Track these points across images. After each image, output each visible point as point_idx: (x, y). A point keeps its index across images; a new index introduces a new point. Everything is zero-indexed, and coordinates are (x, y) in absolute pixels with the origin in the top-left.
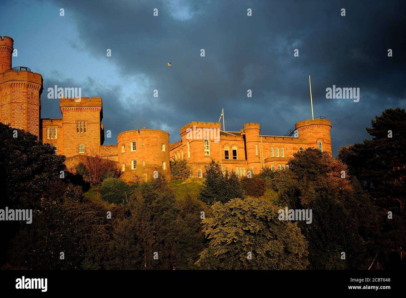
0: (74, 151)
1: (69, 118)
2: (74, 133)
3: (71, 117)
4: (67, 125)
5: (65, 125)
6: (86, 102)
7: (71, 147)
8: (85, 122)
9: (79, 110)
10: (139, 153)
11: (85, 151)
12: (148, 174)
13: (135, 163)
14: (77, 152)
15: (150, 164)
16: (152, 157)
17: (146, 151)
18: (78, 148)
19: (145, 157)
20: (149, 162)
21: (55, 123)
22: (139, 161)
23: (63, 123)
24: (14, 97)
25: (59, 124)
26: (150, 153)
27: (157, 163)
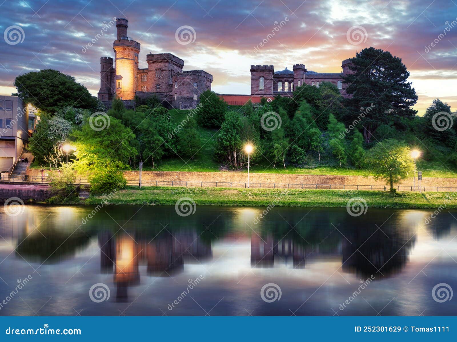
0: (154, 89)
1: (151, 67)
2: (154, 77)
3: (153, 67)
6: (160, 56)
7: (153, 86)
8: (160, 70)
9: (157, 62)
10: (178, 89)
11: (160, 88)
12: (182, 103)
13: (176, 96)
14: (156, 89)
15: (184, 96)
16: (186, 92)
17: (182, 88)
18: (156, 87)
19: (182, 91)
20: (183, 95)
21: (145, 71)
22: (178, 94)
23: (149, 71)
24: (118, 57)
25: (147, 71)
26: (185, 89)
27: (189, 95)
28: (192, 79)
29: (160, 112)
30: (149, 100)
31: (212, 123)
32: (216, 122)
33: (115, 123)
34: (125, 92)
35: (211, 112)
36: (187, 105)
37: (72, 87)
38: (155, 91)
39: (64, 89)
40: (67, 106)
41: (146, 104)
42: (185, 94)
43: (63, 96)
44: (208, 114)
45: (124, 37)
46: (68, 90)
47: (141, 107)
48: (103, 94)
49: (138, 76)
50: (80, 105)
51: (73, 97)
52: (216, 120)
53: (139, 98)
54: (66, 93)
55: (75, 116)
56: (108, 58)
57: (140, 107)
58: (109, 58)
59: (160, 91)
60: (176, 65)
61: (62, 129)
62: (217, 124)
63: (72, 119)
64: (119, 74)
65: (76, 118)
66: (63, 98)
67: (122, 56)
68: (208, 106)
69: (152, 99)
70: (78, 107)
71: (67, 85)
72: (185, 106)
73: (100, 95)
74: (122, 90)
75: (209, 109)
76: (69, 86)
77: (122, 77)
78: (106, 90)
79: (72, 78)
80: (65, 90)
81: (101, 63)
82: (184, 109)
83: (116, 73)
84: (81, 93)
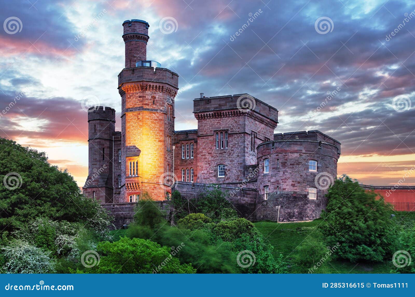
0: (211, 175)
1: (206, 128)
2: (211, 149)
3: (208, 126)
4: (203, 138)
5: (201, 139)
6: (226, 102)
7: (208, 170)
8: (226, 132)
9: (218, 114)
10: (272, 176)
11: (225, 174)
12: (282, 207)
13: (267, 191)
14: (216, 176)
15: (285, 192)
16: (290, 182)
17: (281, 173)
18: (216, 171)
19: (281, 181)
20: (284, 189)
21: (191, 137)
22: (272, 187)
23: (199, 137)
24: (129, 105)
25: (195, 137)
26: (288, 175)
27: (298, 190)
28: (304, 151)
29: (235, 228)
30: (206, 202)
31: (359, 254)
32: (368, 251)
33: (161, 253)
34: (146, 185)
35: (357, 228)
36: (294, 213)
37: (44, 174)
38: (214, 180)
39: (30, 179)
40: (37, 215)
41: (200, 211)
42: (288, 188)
43: (26, 195)
44: (351, 233)
45: (142, 62)
46: (38, 181)
47: (191, 217)
48: (95, 189)
49: (174, 147)
50: (61, 213)
51: (48, 197)
52: (369, 246)
53: (184, 198)
54: (33, 189)
55: (55, 239)
56: (104, 109)
57: (187, 217)
58: (107, 108)
59: (227, 182)
60: (262, 121)
61: (34, 265)
62: (370, 255)
63: (50, 245)
64: (131, 145)
65: (57, 243)
66: (27, 198)
67: (139, 105)
68: (349, 213)
69: (211, 199)
70: (59, 219)
71: (35, 170)
72: (289, 214)
73: (89, 190)
74: (140, 180)
75: (352, 221)
76: (40, 173)
77: (139, 151)
78: (100, 180)
79: (41, 154)
80: (32, 181)
81: (89, 121)
82: (286, 222)
83: (125, 141)
84: (64, 188)
